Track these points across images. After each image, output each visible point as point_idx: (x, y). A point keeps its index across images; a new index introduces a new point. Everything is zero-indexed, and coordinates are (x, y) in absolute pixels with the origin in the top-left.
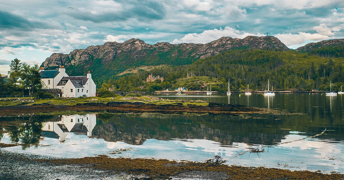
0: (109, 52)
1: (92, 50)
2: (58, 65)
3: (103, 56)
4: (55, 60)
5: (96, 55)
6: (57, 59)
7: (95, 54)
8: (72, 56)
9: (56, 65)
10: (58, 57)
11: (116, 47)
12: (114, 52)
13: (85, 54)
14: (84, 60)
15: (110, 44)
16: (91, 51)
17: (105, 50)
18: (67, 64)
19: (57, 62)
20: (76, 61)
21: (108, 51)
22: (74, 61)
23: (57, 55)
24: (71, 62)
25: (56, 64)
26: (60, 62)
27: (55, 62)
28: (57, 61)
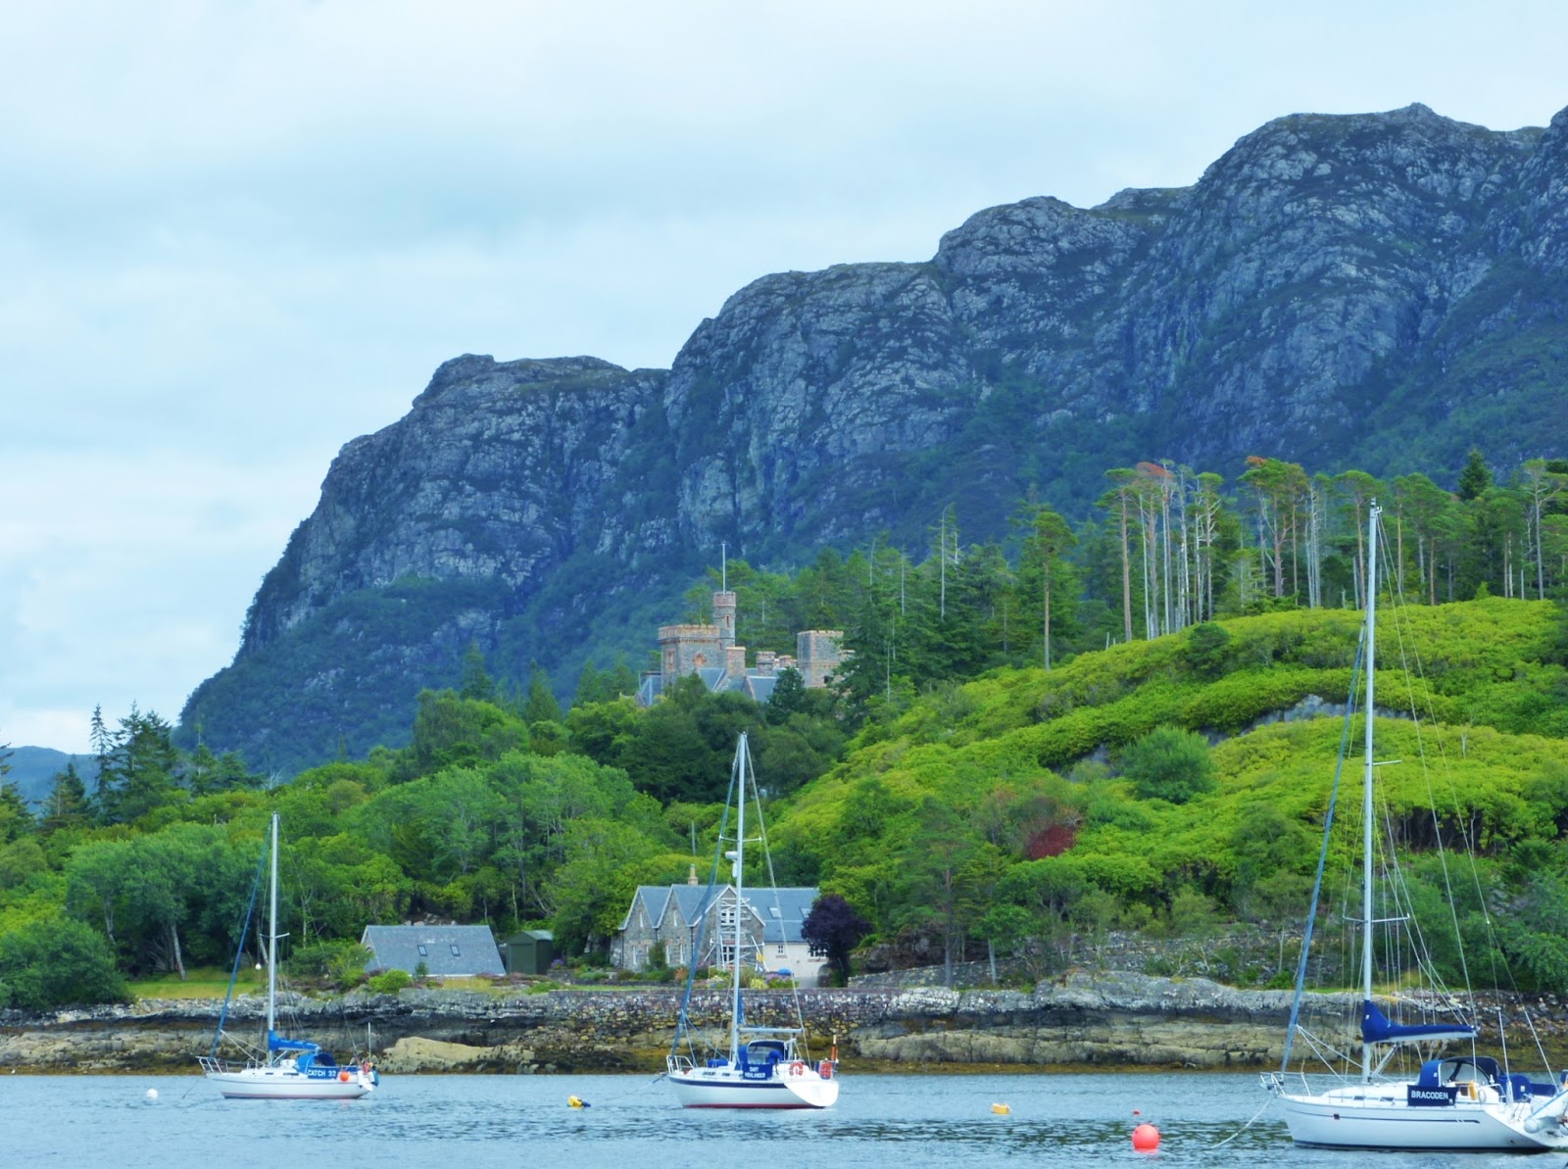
0: (1288, 286)
1: (1027, 281)
2: (488, 567)
3: (1184, 374)
4: (456, 479)
5: (1070, 357)
6: (485, 463)
7: (1057, 343)
8: (705, 400)
9: (464, 566)
10: (493, 425)
11: (1429, 197)
12: (1365, 287)
13: (899, 354)
14: (867, 462)
15: (1309, 146)
16: (1010, 289)
17: (1222, 257)
18: (618, 541)
19: (474, 501)
20: (751, 482)
21: (1275, 273)
22: (713, 480)
23: (499, 385)
24: (686, 502)
25: (455, 536)
26: (533, 512)
27: (451, 511)
28: (487, 483)
